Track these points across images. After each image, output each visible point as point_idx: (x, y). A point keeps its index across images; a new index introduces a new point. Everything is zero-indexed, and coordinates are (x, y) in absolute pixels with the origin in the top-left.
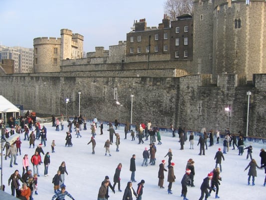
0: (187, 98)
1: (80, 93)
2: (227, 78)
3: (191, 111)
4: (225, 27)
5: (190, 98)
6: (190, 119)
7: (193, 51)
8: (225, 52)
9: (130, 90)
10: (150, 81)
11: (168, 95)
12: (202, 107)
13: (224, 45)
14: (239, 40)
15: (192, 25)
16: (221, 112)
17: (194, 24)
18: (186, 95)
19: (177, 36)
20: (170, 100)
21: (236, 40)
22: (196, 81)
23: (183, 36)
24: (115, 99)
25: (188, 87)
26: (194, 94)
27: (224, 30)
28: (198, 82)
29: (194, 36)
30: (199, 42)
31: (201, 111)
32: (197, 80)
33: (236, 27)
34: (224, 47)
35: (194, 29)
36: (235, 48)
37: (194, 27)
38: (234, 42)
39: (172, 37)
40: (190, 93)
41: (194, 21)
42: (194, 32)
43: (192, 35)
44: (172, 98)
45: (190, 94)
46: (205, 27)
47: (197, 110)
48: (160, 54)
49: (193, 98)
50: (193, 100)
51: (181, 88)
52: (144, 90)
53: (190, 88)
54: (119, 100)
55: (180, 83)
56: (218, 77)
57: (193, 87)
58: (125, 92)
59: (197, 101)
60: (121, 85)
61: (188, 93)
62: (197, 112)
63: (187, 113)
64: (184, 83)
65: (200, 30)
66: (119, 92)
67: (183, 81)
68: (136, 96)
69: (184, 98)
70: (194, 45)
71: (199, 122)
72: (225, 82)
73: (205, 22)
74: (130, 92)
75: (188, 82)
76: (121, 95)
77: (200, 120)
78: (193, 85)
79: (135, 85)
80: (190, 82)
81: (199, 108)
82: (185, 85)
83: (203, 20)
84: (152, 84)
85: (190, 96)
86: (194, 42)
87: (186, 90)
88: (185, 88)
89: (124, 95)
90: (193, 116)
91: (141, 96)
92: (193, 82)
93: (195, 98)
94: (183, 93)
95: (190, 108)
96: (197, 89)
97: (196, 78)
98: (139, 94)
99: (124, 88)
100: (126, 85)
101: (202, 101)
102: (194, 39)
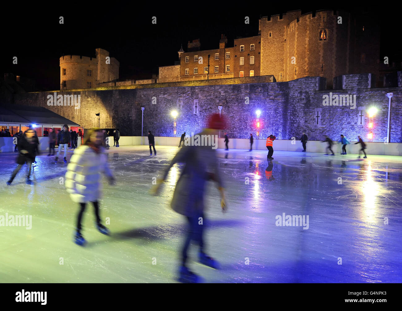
0: (300, 106)
1: (143, 109)
2: (357, 78)
3: (306, 121)
5: (303, 105)
7: (260, 70)
9: (217, 101)
10: (246, 89)
11: (271, 104)
12: (320, 116)
15: (260, 43)
17: (262, 42)
18: (298, 102)
19: (242, 55)
20: (275, 110)
21: (321, 53)
22: (313, 85)
23: (249, 55)
24: (194, 113)
25: (301, 93)
26: (310, 101)
29: (262, 54)
30: (267, 61)
31: (319, 120)
32: (314, 83)
33: (321, 39)
35: (262, 48)
36: (320, 61)
38: (320, 55)
39: (236, 56)
41: (262, 39)
42: (262, 51)
43: (260, 53)
44: (277, 108)
45: (304, 101)
47: (314, 119)
48: (221, 75)
49: (308, 105)
50: (308, 108)
51: (290, 95)
52: (237, 100)
53: (303, 94)
54: (200, 114)
55: (289, 88)
56: (344, 77)
57: (308, 92)
58: (210, 104)
59: (314, 109)
60: (204, 95)
61: (301, 99)
62: (314, 123)
63: (299, 124)
64: (295, 88)
65: (268, 49)
66: (201, 105)
67: (294, 86)
68: (225, 108)
69: (295, 107)
70: (261, 64)
71: (318, 135)
72: (354, 83)
73: (274, 39)
74: (217, 103)
75: (300, 87)
76: (204, 108)
77: (318, 132)
78: (307, 90)
79: (224, 94)
80: (304, 86)
81: (318, 117)
82: (296, 90)
83: (272, 37)
84: (248, 92)
85: (303, 103)
86: (261, 61)
87: (297, 97)
88: (296, 95)
89: (209, 107)
90: (308, 127)
91: (233, 107)
92: (308, 86)
93: (310, 105)
94: (293, 101)
95: (304, 118)
96: (313, 94)
97: (313, 81)
98: (230, 106)
99: (208, 99)
100: (211, 96)
101: (321, 109)
102: (262, 58)
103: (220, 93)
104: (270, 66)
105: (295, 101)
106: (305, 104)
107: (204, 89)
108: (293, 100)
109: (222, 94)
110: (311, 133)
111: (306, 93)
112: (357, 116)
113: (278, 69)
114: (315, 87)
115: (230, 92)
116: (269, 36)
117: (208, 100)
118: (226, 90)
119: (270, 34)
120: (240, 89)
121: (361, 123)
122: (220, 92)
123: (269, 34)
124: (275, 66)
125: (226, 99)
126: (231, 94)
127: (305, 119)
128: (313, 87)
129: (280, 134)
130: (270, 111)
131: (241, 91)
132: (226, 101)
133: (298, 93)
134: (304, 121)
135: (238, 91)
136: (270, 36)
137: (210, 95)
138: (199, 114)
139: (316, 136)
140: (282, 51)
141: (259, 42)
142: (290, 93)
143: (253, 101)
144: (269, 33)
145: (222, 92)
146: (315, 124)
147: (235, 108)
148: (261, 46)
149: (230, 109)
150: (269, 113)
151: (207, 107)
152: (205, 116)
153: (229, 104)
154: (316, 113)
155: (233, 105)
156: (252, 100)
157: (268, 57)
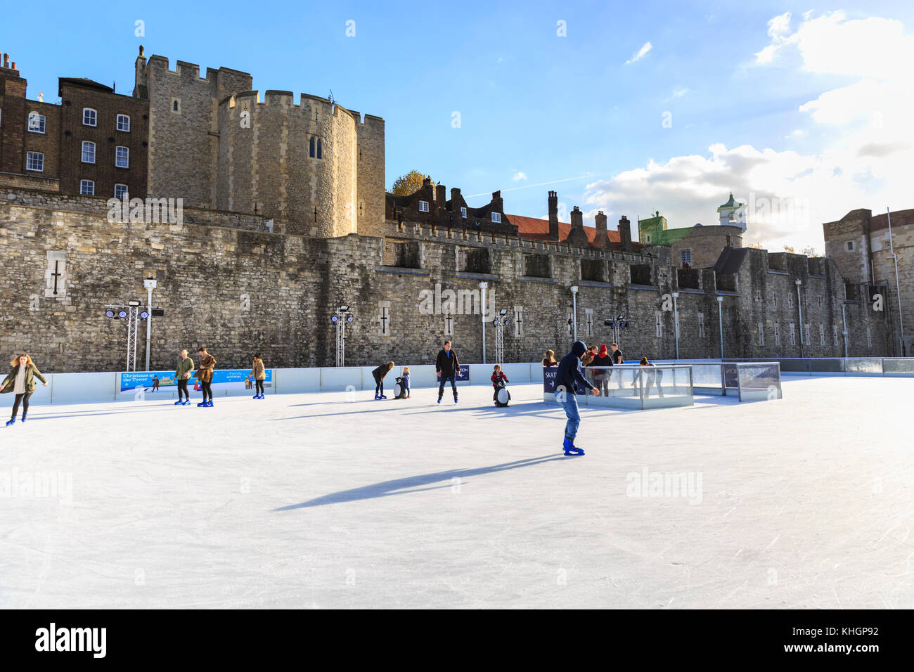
0: (351, 294)
2: (440, 251)
3: (364, 328)
4: (284, 147)
5: (358, 294)
6: (361, 348)
8: (285, 205)
10: (227, 240)
11: (292, 285)
12: (388, 317)
13: (283, 189)
14: (320, 183)
15: (146, 117)
16: (433, 326)
17: (152, 117)
18: (348, 286)
19: (89, 134)
20: (302, 300)
21: (313, 184)
22: (373, 254)
23: (112, 140)
24: (48, 294)
25: (352, 266)
26: (368, 285)
27: (283, 152)
28: (378, 255)
29: (151, 149)
30: (167, 170)
31: (387, 326)
32: (375, 249)
33: (312, 155)
34: (280, 194)
35: (152, 132)
36: (312, 199)
37: (152, 124)
38: (310, 188)
39: (68, 133)
40: (357, 280)
41: (152, 109)
42: (151, 140)
43: (145, 144)
44: (306, 294)
45: (359, 286)
46: (188, 135)
47: (378, 323)
48: (12, 178)
49: (366, 293)
50: (366, 299)
51: (332, 269)
52: (202, 269)
53: (357, 270)
54: (74, 299)
55: (329, 254)
56: (423, 248)
57: (366, 267)
58: (111, 272)
59: (377, 302)
60: (90, 242)
61: (353, 280)
62: (377, 331)
63: (351, 333)
64: (342, 255)
65: (170, 139)
66: (77, 269)
67: (337, 250)
68: (166, 285)
69: (342, 294)
70: (151, 175)
71: (385, 355)
72: (437, 260)
73: (186, 120)
74: (139, 270)
75: (350, 254)
76: (89, 281)
77: (385, 349)
78: (364, 262)
79: (161, 247)
80: (358, 253)
81: (384, 318)
82: (344, 260)
83: (179, 112)
84: (233, 249)
85: (357, 289)
86: (150, 167)
87: (346, 274)
88: (344, 269)
89: (108, 279)
90: (368, 339)
91: (191, 285)
92: (365, 254)
93: (371, 294)
94: (338, 283)
95: (360, 320)
96: (374, 271)
97: (373, 246)
98: (181, 281)
99: (102, 255)
100: (116, 247)
101: (389, 302)
102: (151, 157)
103: (148, 242)
104: (174, 182)
105: (341, 281)
106: (361, 291)
107: (90, 224)
108: (338, 280)
109: (154, 246)
110: (374, 351)
111: (362, 267)
112: (443, 320)
113: (195, 195)
114: (377, 258)
115: (182, 243)
116: (172, 107)
117: (104, 259)
118: (168, 236)
119: (176, 103)
120: (211, 241)
121: (449, 332)
122: (147, 240)
123: (172, 104)
124: (190, 187)
125: (167, 261)
126: (184, 250)
127: (362, 322)
128: (374, 257)
129: (312, 356)
130: (288, 302)
131: (213, 246)
132: (169, 266)
133: (348, 266)
134: (359, 327)
135: (205, 244)
136: (176, 109)
137: (112, 243)
138: (70, 299)
139: (381, 358)
140: (205, 154)
141: (143, 114)
142: (331, 265)
143: (248, 273)
144: (173, 101)
145: (153, 239)
146: (380, 331)
147: (197, 290)
148: (151, 128)
149: (180, 290)
150: (288, 306)
151: (100, 280)
152: (92, 306)
153: (179, 277)
154: (381, 310)
155: (190, 279)
156: (246, 271)
157: (169, 160)
